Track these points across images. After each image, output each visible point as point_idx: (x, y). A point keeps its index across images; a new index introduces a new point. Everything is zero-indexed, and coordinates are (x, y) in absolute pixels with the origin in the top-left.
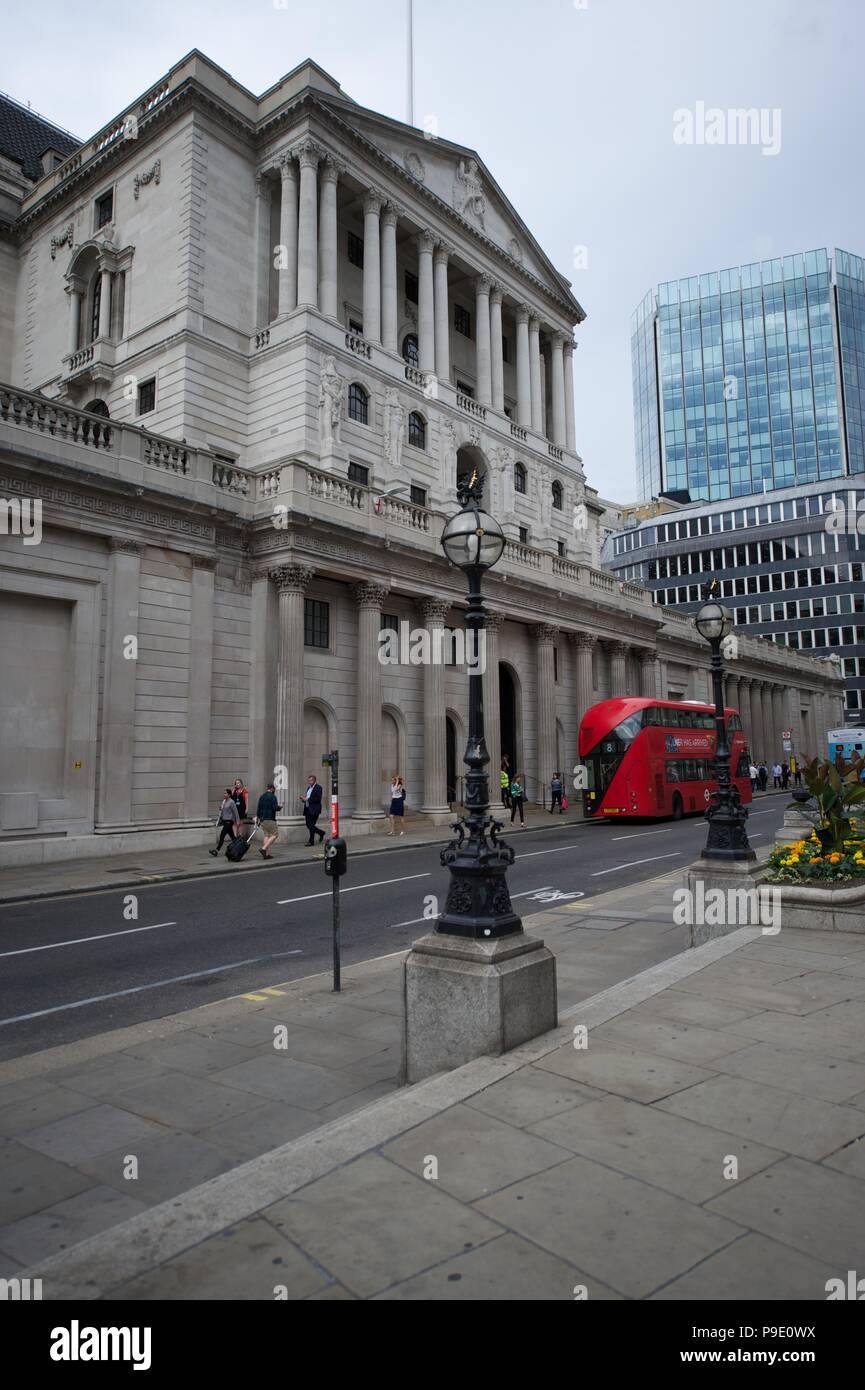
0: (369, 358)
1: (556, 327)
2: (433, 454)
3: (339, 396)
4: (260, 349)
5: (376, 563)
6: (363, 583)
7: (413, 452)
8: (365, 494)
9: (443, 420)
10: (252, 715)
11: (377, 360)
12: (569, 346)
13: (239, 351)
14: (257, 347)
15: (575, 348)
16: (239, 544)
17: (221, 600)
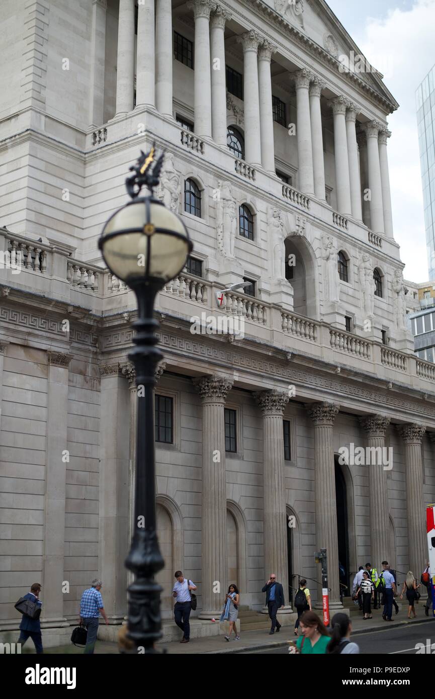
0: (202, 153)
1: (370, 117)
2: (263, 245)
3: (178, 191)
4: (97, 146)
5: (220, 356)
6: (208, 377)
7: (245, 243)
8: (208, 289)
9: (270, 212)
10: (102, 513)
11: (210, 154)
12: (383, 134)
13: (76, 147)
14: (94, 144)
15: (389, 137)
16: (89, 340)
17: (73, 397)
